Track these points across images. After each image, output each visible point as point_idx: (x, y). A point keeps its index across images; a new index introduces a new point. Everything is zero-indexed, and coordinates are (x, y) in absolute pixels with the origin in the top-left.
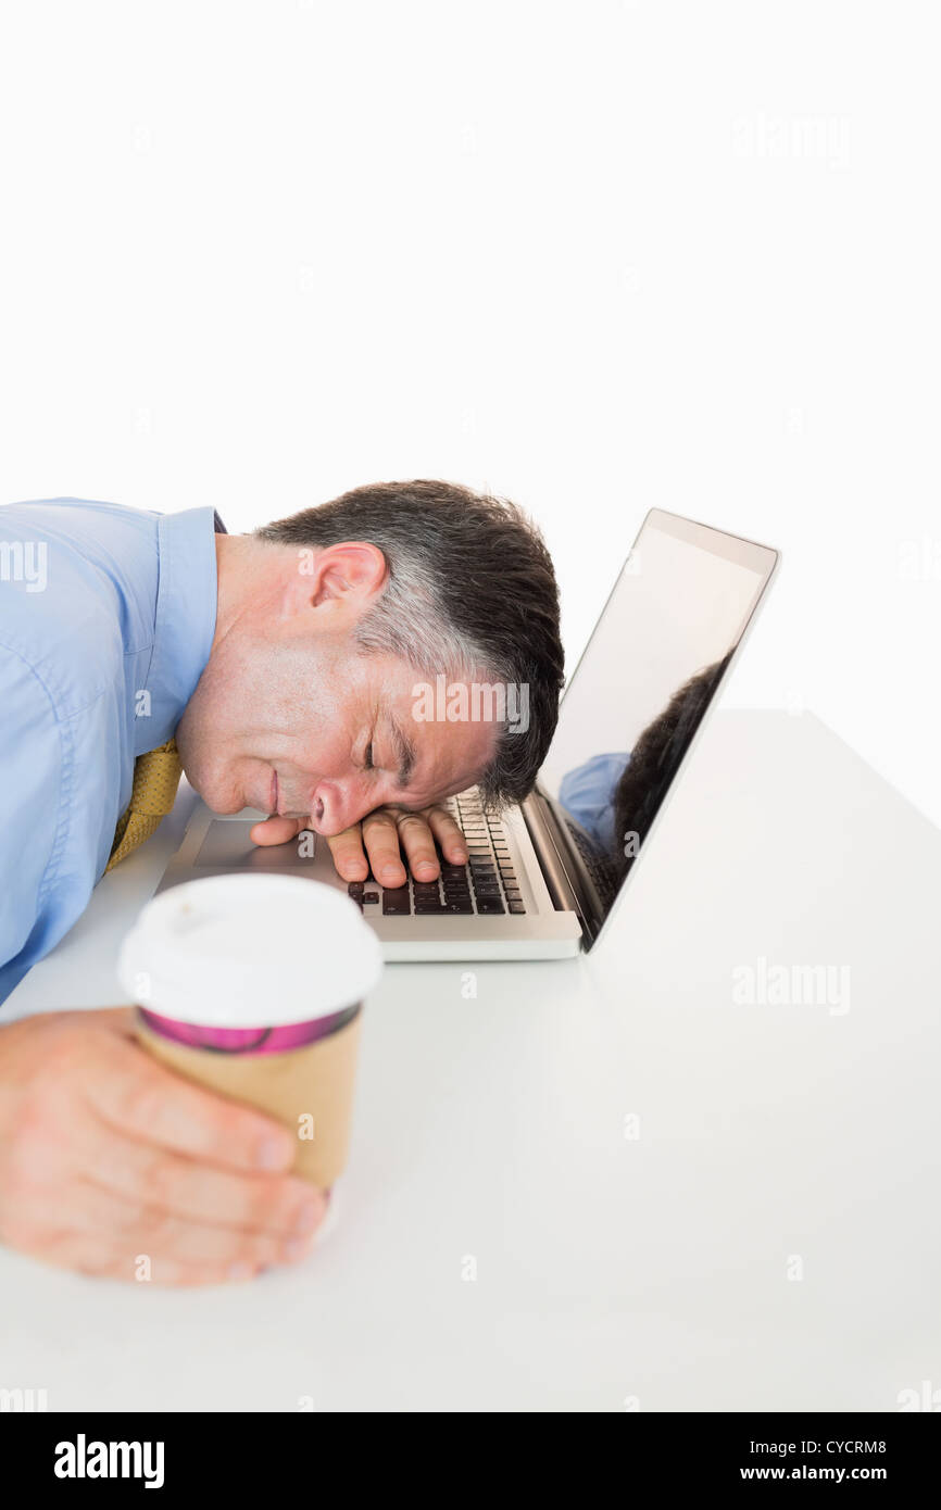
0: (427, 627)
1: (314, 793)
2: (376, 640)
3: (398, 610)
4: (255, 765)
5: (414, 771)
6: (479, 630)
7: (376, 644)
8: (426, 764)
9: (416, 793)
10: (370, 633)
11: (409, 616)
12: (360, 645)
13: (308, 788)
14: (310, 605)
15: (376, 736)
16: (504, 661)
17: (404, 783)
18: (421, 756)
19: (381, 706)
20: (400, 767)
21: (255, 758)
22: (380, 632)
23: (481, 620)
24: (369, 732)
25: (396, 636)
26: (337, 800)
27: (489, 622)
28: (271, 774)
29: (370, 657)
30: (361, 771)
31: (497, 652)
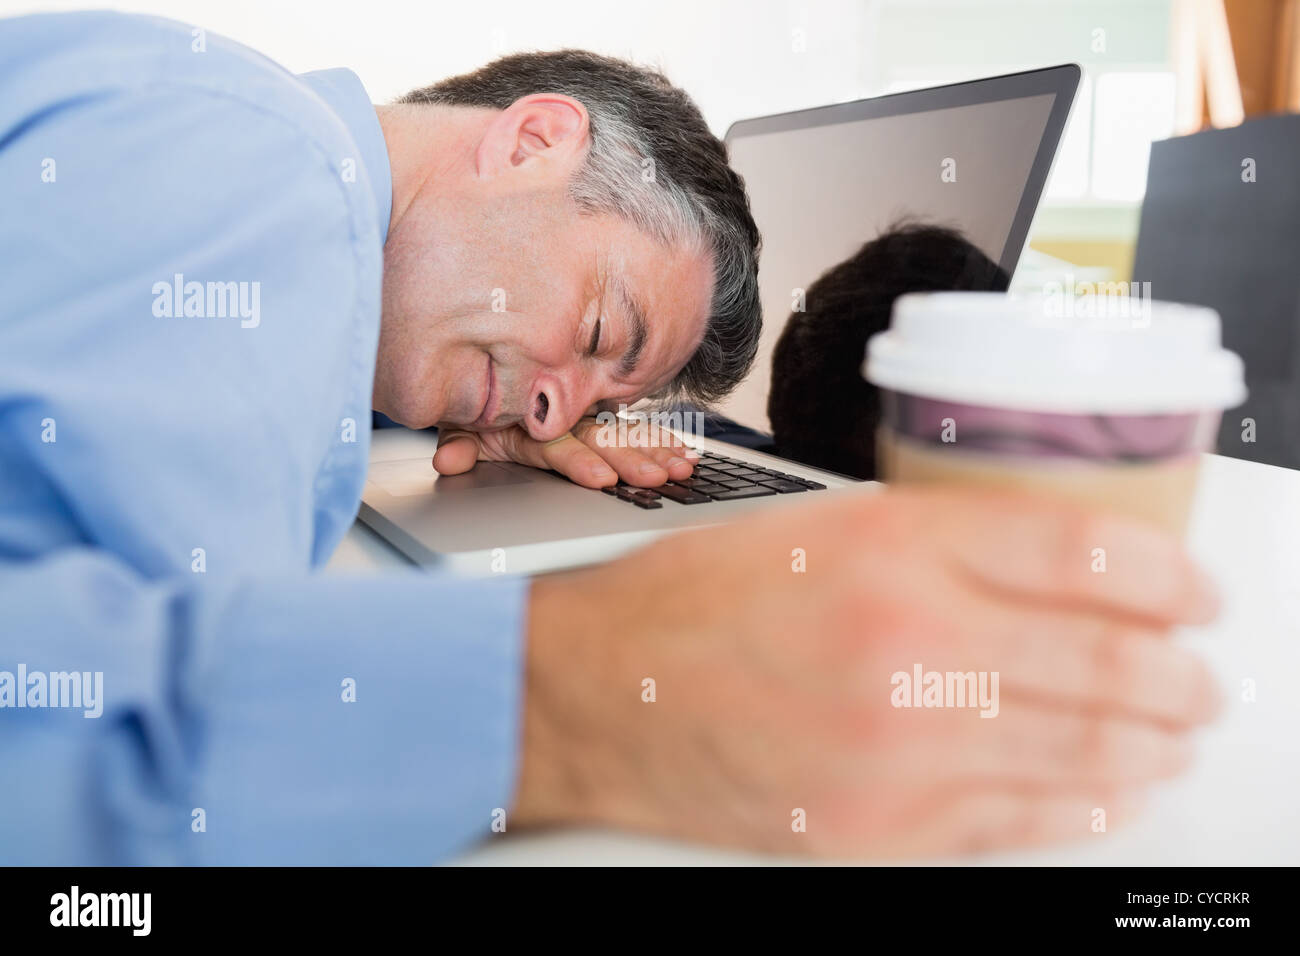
1: (534, 385)
2: (595, 199)
4: (468, 353)
5: (643, 352)
7: (597, 203)
8: (657, 342)
10: (588, 191)
12: (580, 204)
13: (529, 380)
14: (510, 164)
15: (606, 312)
17: (626, 370)
18: (652, 333)
19: (608, 273)
20: (629, 348)
22: (598, 191)
24: (597, 308)
25: (615, 196)
26: (561, 394)
30: (581, 359)
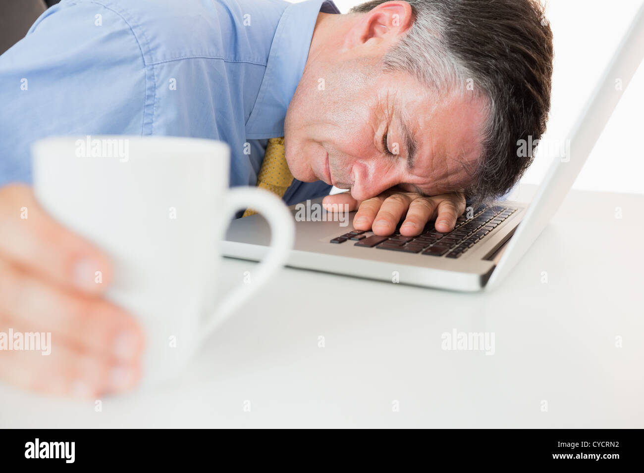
0: (433, 53)
1: (351, 169)
2: (397, 63)
3: (415, 43)
4: (315, 146)
5: (416, 156)
6: (468, 55)
7: (397, 65)
8: (425, 152)
9: (421, 176)
10: (394, 58)
11: (423, 48)
12: (385, 65)
13: (347, 164)
14: (361, 42)
15: (390, 129)
16: (486, 78)
17: (411, 167)
18: (421, 146)
19: (395, 107)
20: (407, 154)
21: (314, 141)
22: (401, 58)
23: (470, 48)
24: (385, 126)
25: (411, 60)
26: (365, 174)
27: (478, 51)
28: (325, 154)
29: (391, 73)
30: (384, 157)
31: (480, 71)
